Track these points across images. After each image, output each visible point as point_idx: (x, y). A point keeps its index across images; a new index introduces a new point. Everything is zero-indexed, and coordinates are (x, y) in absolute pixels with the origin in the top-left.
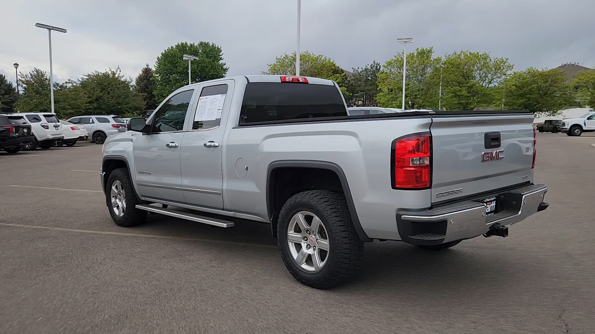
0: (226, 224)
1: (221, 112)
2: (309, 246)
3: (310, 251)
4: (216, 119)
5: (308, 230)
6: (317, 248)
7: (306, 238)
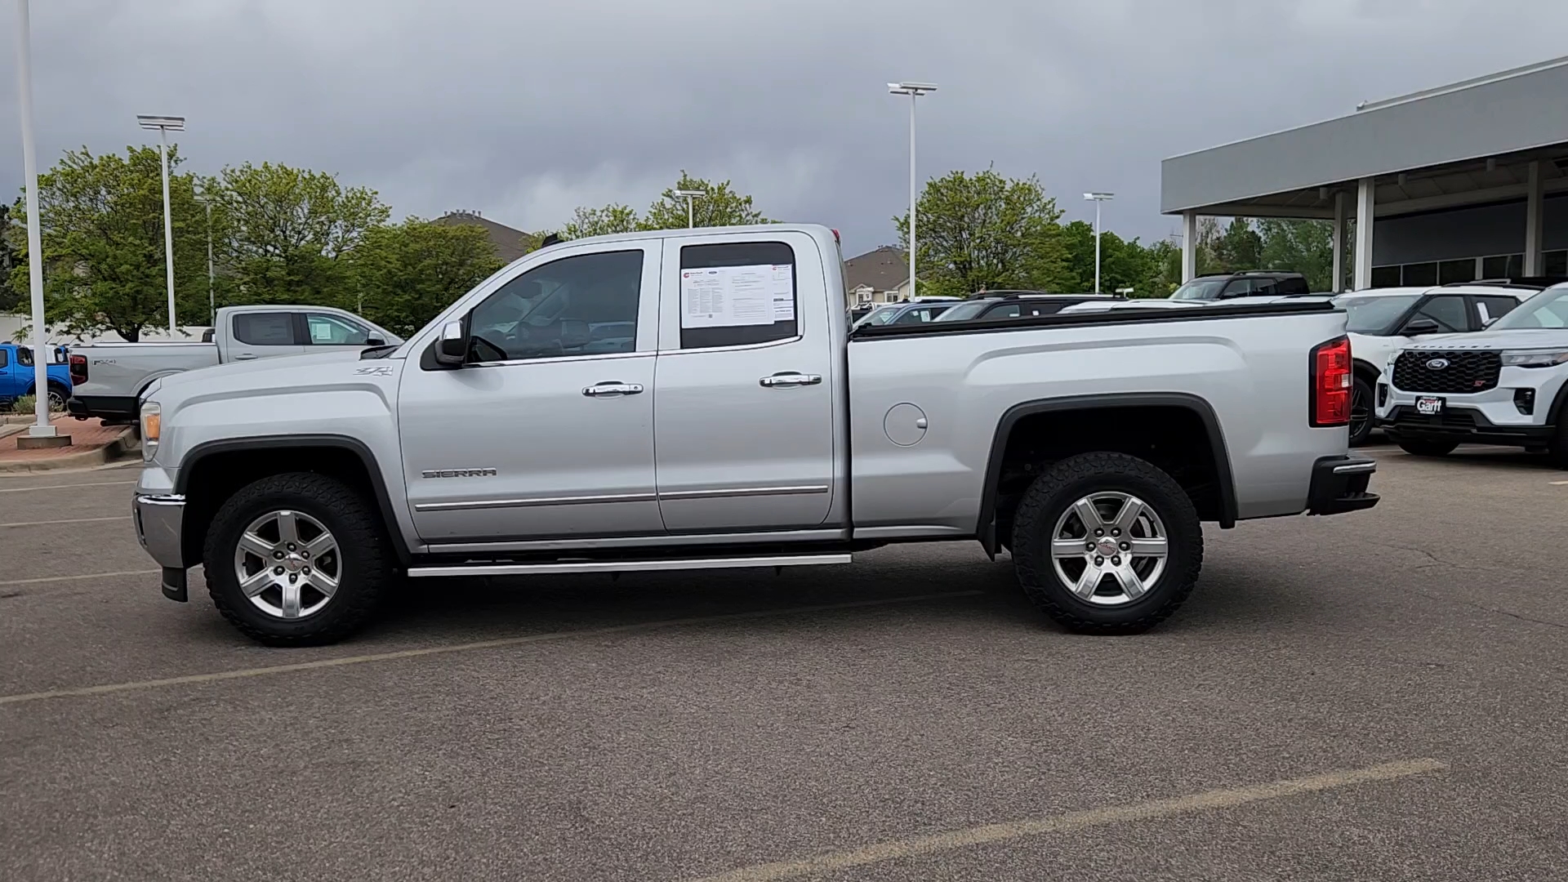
0: (849, 556)
1: (792, 304)
2: (1100, 559)
3: (1108, 567)
4: (775, 322)
5: (1102, 527)
6: (1126, 558)
7: (1091, 546)
